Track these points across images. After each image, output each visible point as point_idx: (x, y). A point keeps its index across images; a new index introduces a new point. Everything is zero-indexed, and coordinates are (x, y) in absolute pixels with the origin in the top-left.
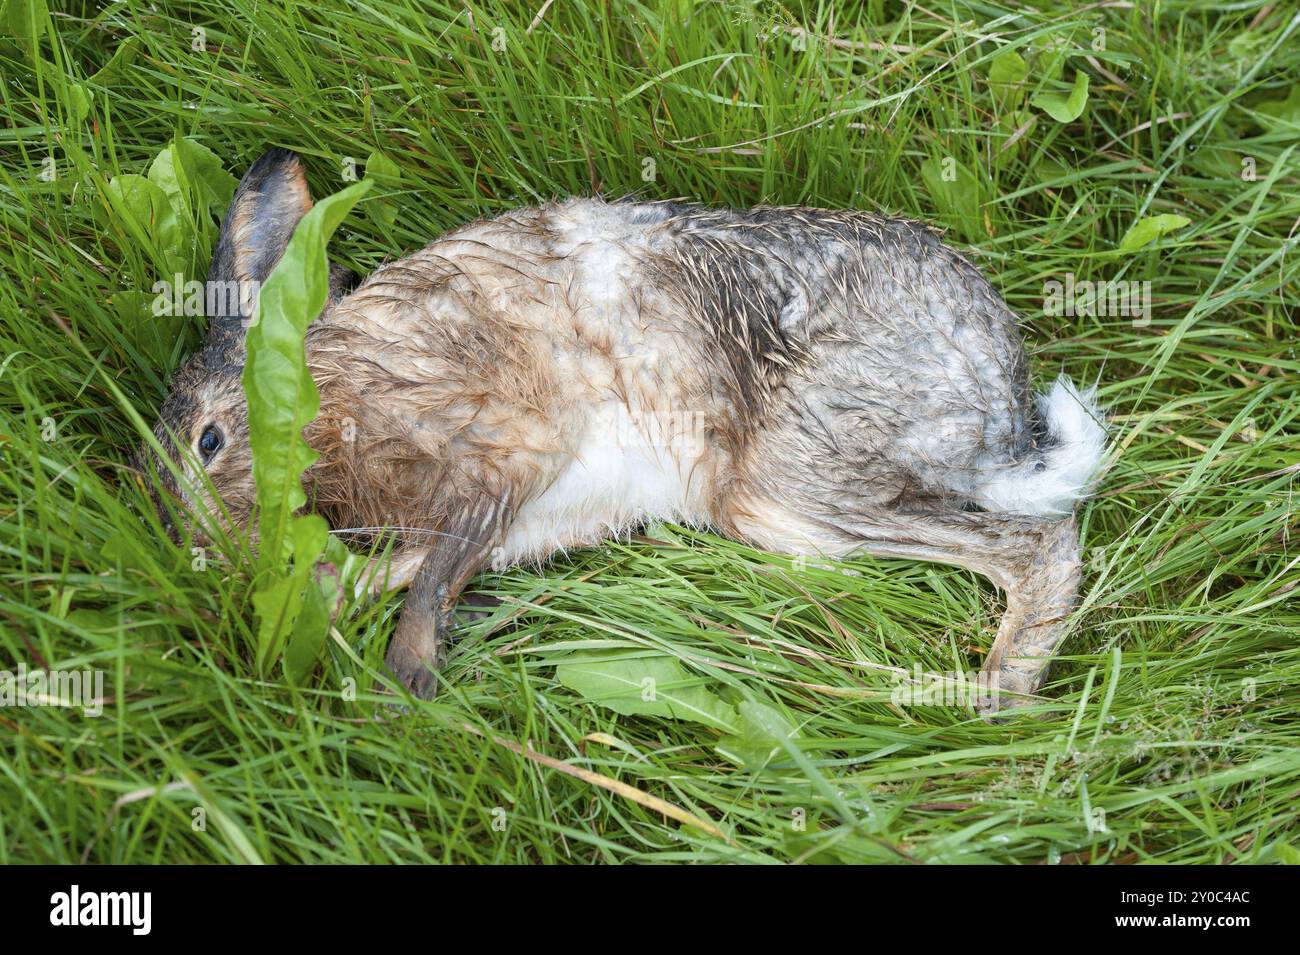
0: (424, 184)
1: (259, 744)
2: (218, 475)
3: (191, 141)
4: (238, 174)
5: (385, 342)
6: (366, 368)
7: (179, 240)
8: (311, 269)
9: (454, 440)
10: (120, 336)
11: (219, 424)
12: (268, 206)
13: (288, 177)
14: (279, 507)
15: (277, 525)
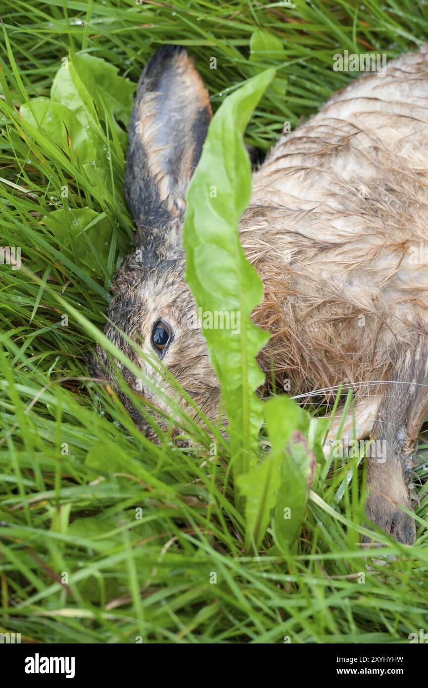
0: (307, 51)
1: (266, 615)
2: (174, 366)
3: (83, 54)
4: (134, 78)
5: (302, 211)
6: (290, 240)
7: (93, 151)
8: (232, 164)
9: (384, 290)
10: (59, 255)
11: (165, 319)
12: (167, 102)
13: (180, 71)
14: (240, 389)
15: (241, 406)
